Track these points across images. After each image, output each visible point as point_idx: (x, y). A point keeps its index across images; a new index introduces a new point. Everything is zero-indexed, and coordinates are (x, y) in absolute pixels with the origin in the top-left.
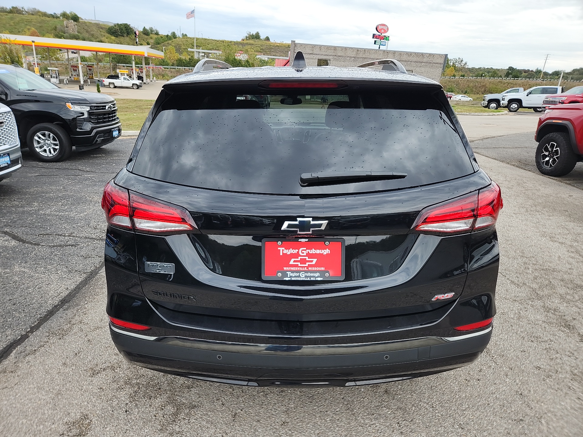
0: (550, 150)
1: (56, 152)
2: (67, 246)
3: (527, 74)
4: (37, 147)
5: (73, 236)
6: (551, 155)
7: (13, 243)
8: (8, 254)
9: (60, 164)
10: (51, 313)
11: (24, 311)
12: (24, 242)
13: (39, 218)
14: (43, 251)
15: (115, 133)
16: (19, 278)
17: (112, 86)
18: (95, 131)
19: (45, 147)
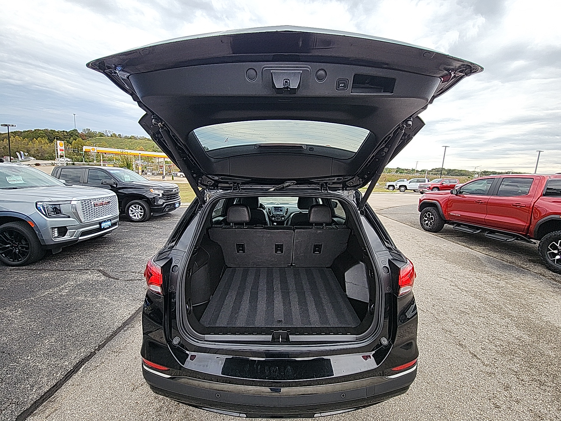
0: (428, 217)
1: (141, 217)
2: (136, 280)
3: (407, 171)
4: (131, 214)
5: (141, 273)
6: (429, 219)
7: (103, 278)
8: (98, 286)
9: (143, 223)
10: (115, 333)
11: (97, 331)
12: (110, 277)
13: (123, 260)
14: (120, 284)
15: (177, 205)
16: (100, 305)
17: (182, 176)
18: (165, 204)
19: (135, 214)
